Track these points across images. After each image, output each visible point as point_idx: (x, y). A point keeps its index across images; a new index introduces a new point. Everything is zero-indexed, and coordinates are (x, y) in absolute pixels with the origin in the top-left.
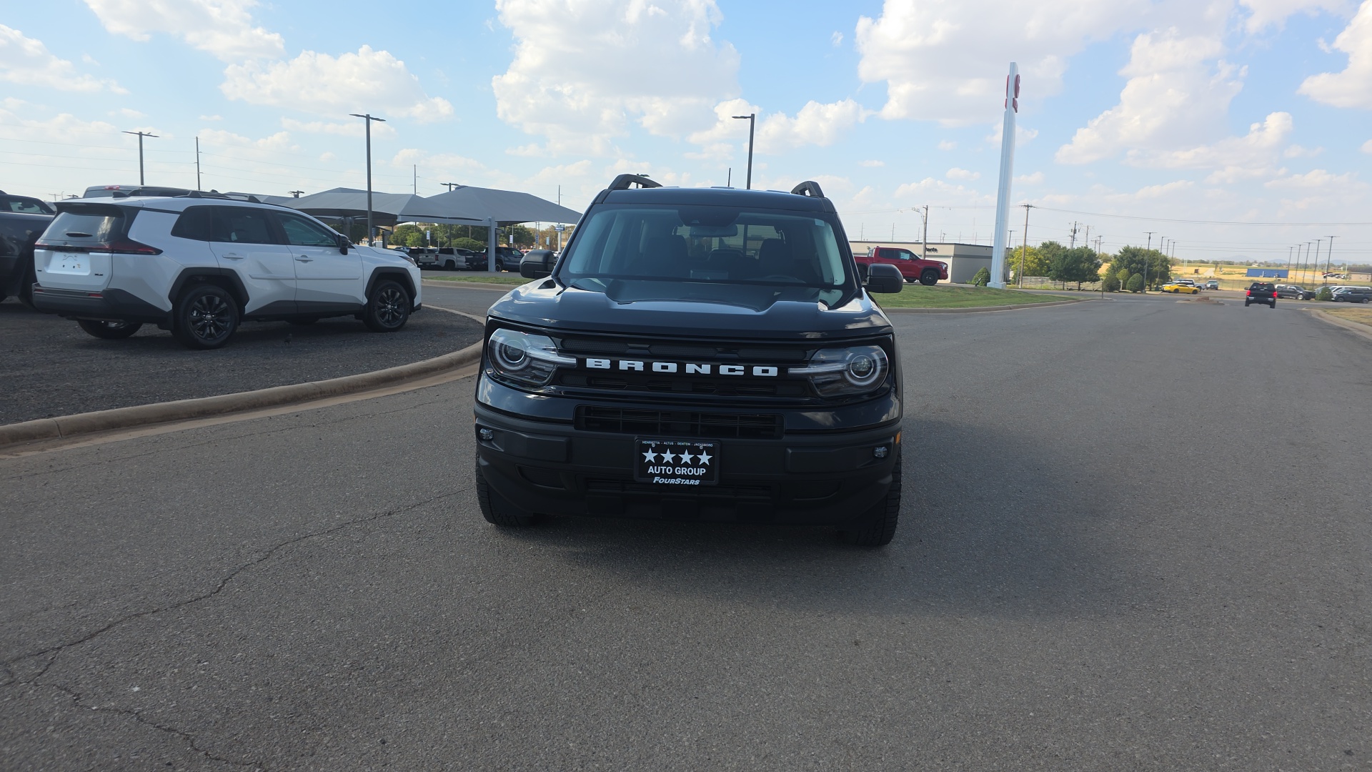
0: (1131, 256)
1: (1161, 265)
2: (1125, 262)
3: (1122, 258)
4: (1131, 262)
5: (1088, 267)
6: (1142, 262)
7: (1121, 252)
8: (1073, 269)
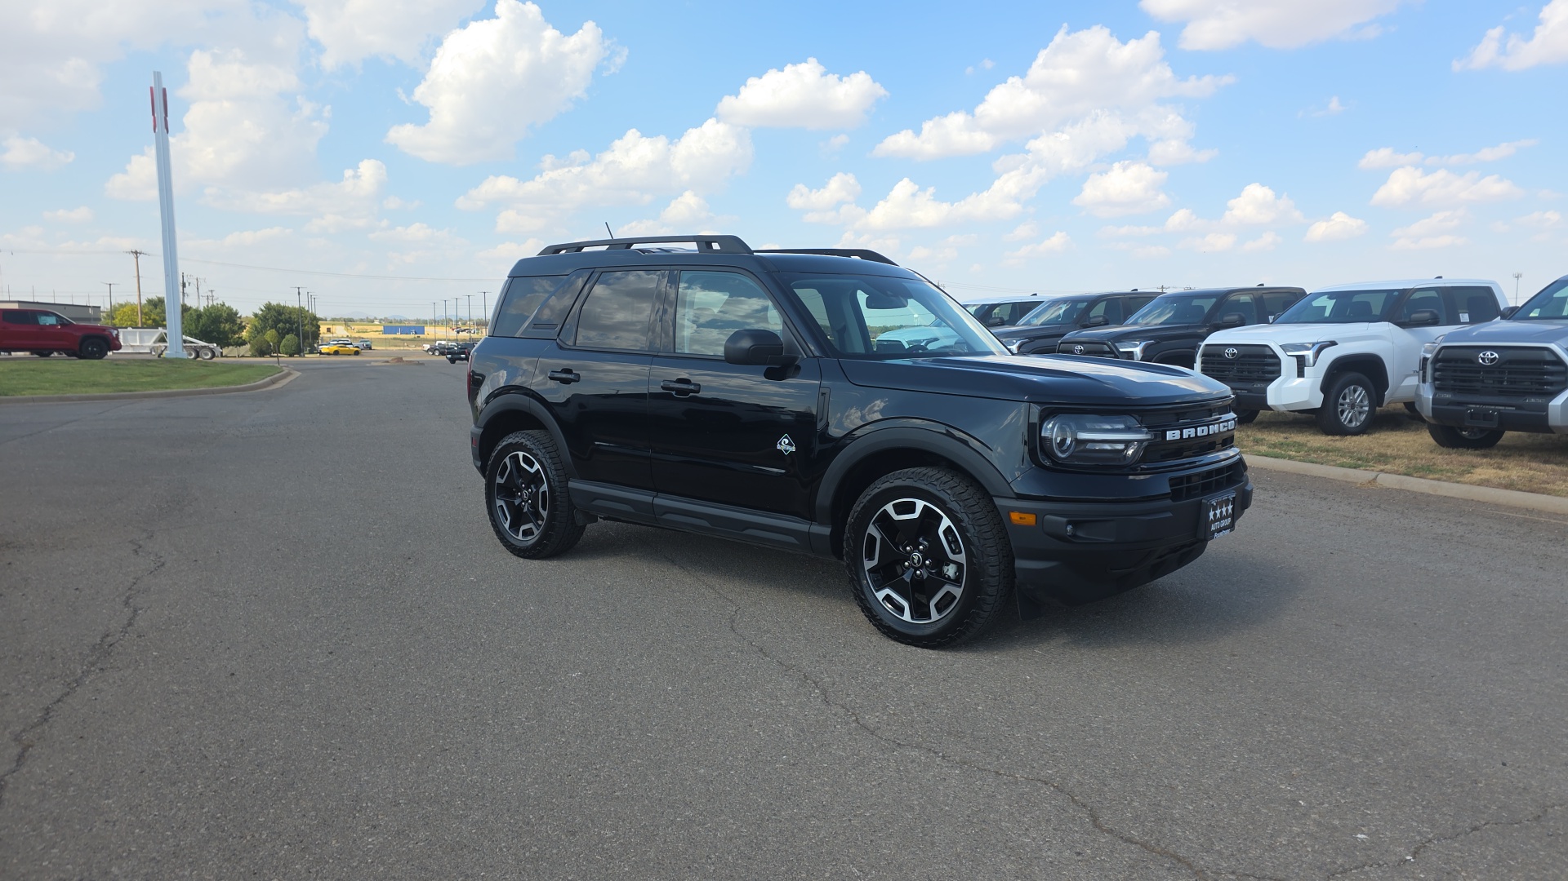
0: (276, 314)
1: (311, 324)
2: (270, 322)
3: (265, 317)
4: (277, 321)
5: (230, 329)
6: (289, 321)
7: (262, 310)
8: (211, 332)
